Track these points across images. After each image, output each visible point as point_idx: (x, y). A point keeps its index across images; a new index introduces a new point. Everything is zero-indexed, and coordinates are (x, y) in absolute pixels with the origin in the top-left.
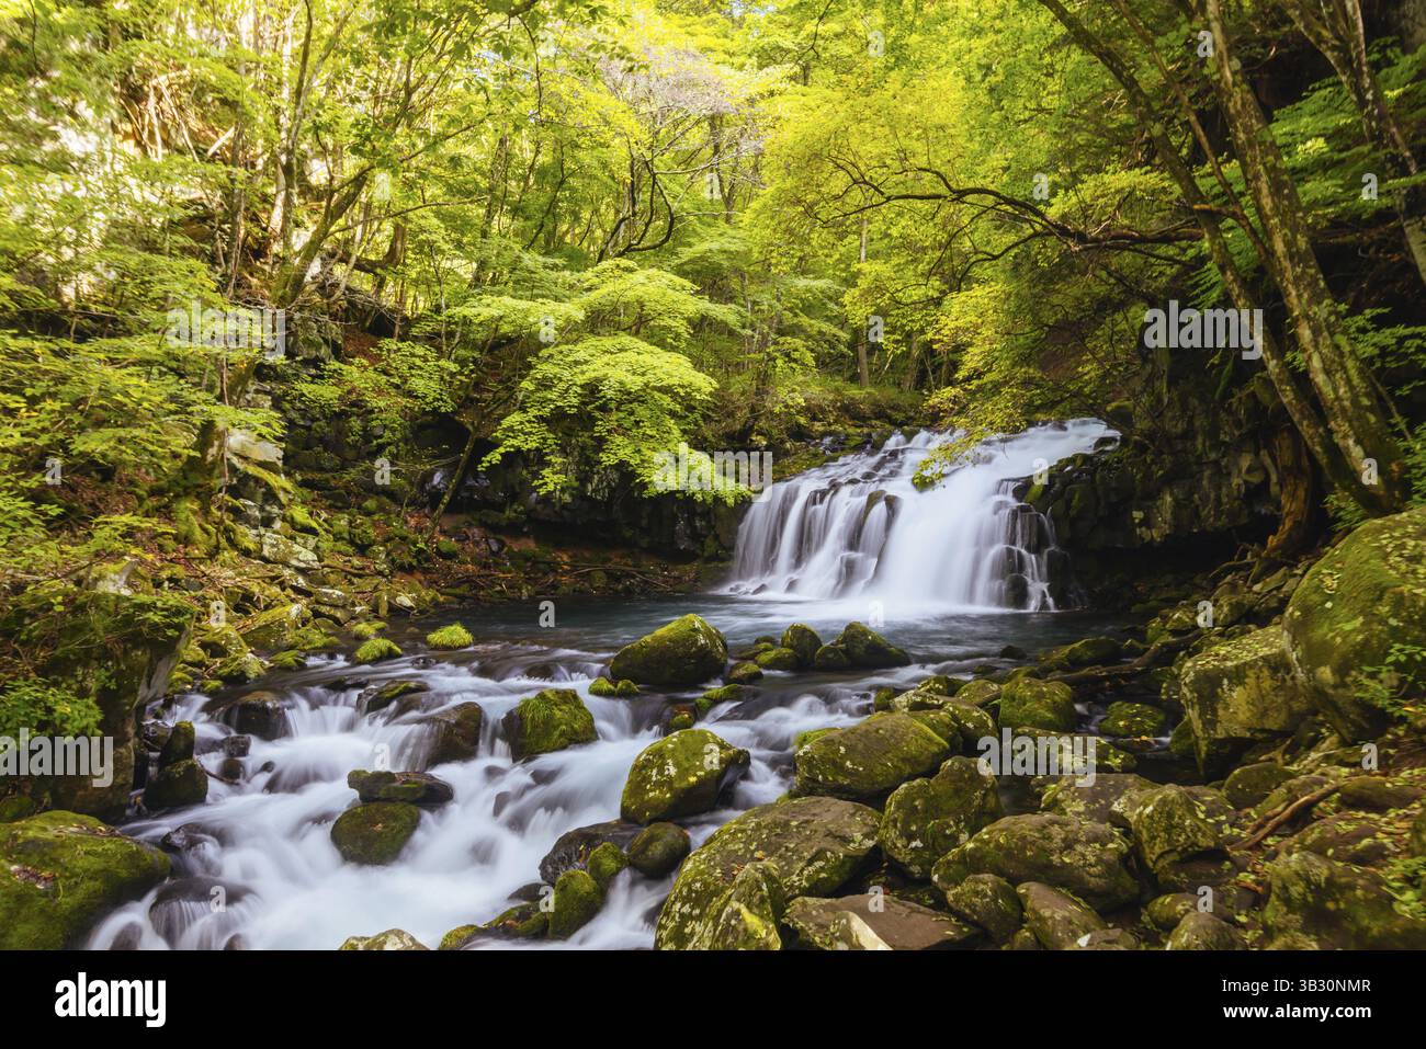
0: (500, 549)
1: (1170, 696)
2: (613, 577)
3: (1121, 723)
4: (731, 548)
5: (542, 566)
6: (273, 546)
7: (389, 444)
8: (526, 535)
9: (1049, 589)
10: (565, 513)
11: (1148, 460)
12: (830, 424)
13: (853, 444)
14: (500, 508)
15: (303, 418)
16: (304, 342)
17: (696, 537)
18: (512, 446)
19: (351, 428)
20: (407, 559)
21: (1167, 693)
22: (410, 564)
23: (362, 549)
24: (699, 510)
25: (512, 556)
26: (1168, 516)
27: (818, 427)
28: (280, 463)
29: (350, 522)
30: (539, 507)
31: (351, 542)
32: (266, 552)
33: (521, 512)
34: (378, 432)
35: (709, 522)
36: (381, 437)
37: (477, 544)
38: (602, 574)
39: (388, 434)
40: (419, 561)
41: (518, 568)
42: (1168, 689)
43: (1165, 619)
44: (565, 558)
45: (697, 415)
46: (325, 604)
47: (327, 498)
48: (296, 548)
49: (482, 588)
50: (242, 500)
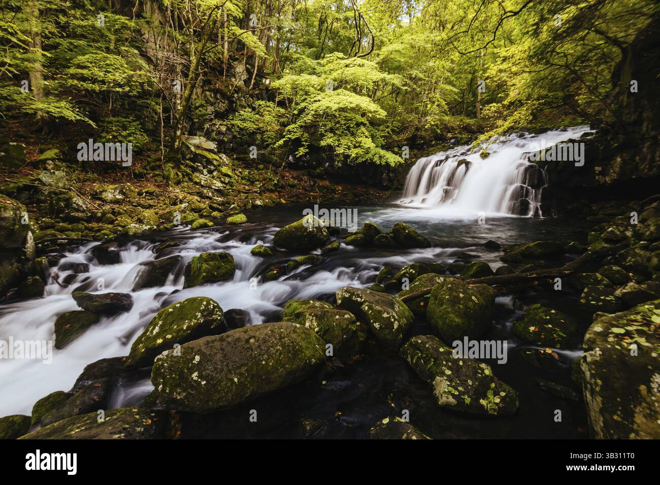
0: (314, 184)
1: (588, 301)
2: (355, 195)
3: (532, 329)
4: (403, 185)
5: (329, 191)
6: (205, 181)
7: (271, 144)
8: (326, 179)
9: (541, 206)
10: (340, 171)
11: (609, 138)
12: (455, 134)
13: (463, 142)
14: (315, 168)
15: (239, 135)
16: (239, 105)
17: (390, 180)
18: (288, 138)
19: (257, 139)
20: (271, 187)
21: (586, 298)
22: (271, 189)
23: (252, 183)
24: (391, 169)
25: (319, 187)
26: (617, 169)
27: (450, 135)
28: (216, 150)
29: (249, 173)
30: (329, 168)
31: (249, 180)
32: (202, 183)
33: (323, 170)
34: (267, 139)
35: (395, 174)
36: (267, 141)
37: (306, 182)
38: (351, 194)
39: (270, 140)
40: (275, 188)
41: (321, 191)
42: (588, 294)
43: (602, 230)
44: (340, 188)
45: (389, 130)
46: (215, 203)
47: (244, 164)
48: (214, 181)
49: (302, 199)
50: (196, 164)
